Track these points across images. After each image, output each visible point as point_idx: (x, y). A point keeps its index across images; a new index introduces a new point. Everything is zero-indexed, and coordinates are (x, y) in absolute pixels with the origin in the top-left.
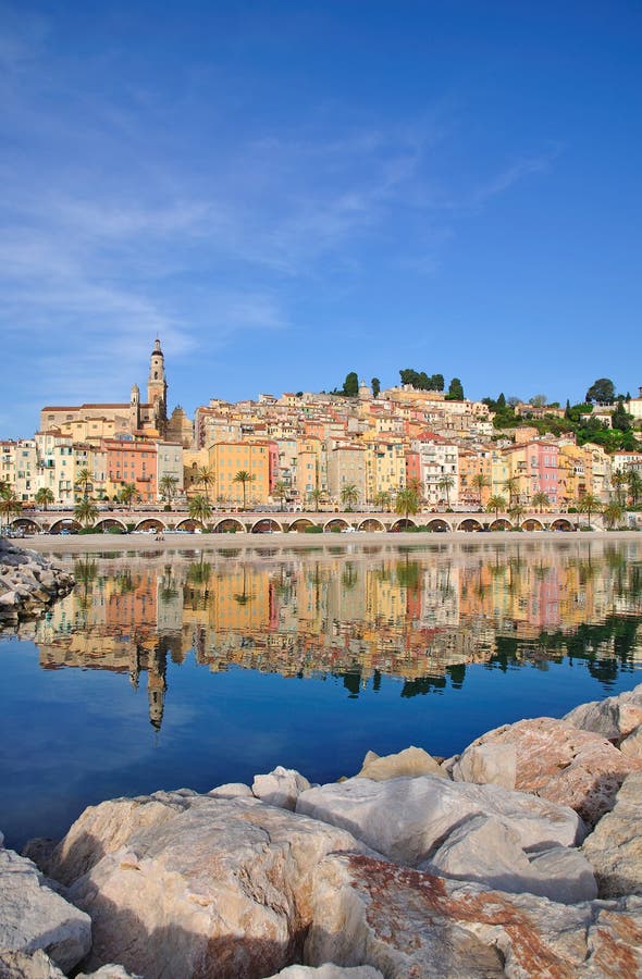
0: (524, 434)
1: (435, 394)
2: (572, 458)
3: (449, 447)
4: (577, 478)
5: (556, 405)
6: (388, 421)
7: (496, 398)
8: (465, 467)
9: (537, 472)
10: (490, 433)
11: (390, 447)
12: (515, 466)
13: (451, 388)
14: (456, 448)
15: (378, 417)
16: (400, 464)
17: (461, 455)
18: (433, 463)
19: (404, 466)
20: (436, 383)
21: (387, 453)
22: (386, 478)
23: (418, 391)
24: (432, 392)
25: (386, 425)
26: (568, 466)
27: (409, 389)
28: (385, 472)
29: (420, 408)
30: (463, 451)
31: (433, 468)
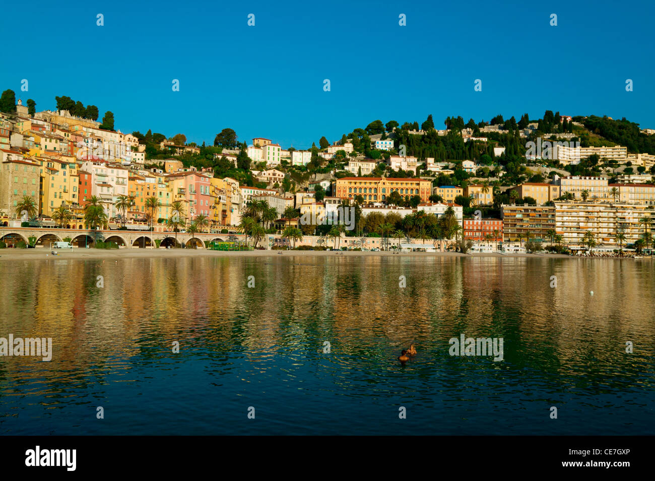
0: (173, 165)
1: (91, 122)
2: (217, 189)
3: (120, 171)
4: (221, 205)
5: (193, 145)
6: (54, 141)
7: (144, 134)
8: (134, 190)
9: (193, 198)
10: (143, 162)
11: (64, 165)
12: (176, 192)
13: (104, 120)
14: (126, 172)
15: (43, 136)
16: (74, 183)
17: (131, 179)
18: (104, 184)
19: (77, 184)
20: (90, 113)
21: (61, 171)
22: (58, 194)
23: (74, 118)
24: (89, 121)
25: (51, 145)
26: (214, 195)
27: (65, 115)
28: (57, 189)
29: (79, 133)
30: (132, 175)
31: (105, 188)
